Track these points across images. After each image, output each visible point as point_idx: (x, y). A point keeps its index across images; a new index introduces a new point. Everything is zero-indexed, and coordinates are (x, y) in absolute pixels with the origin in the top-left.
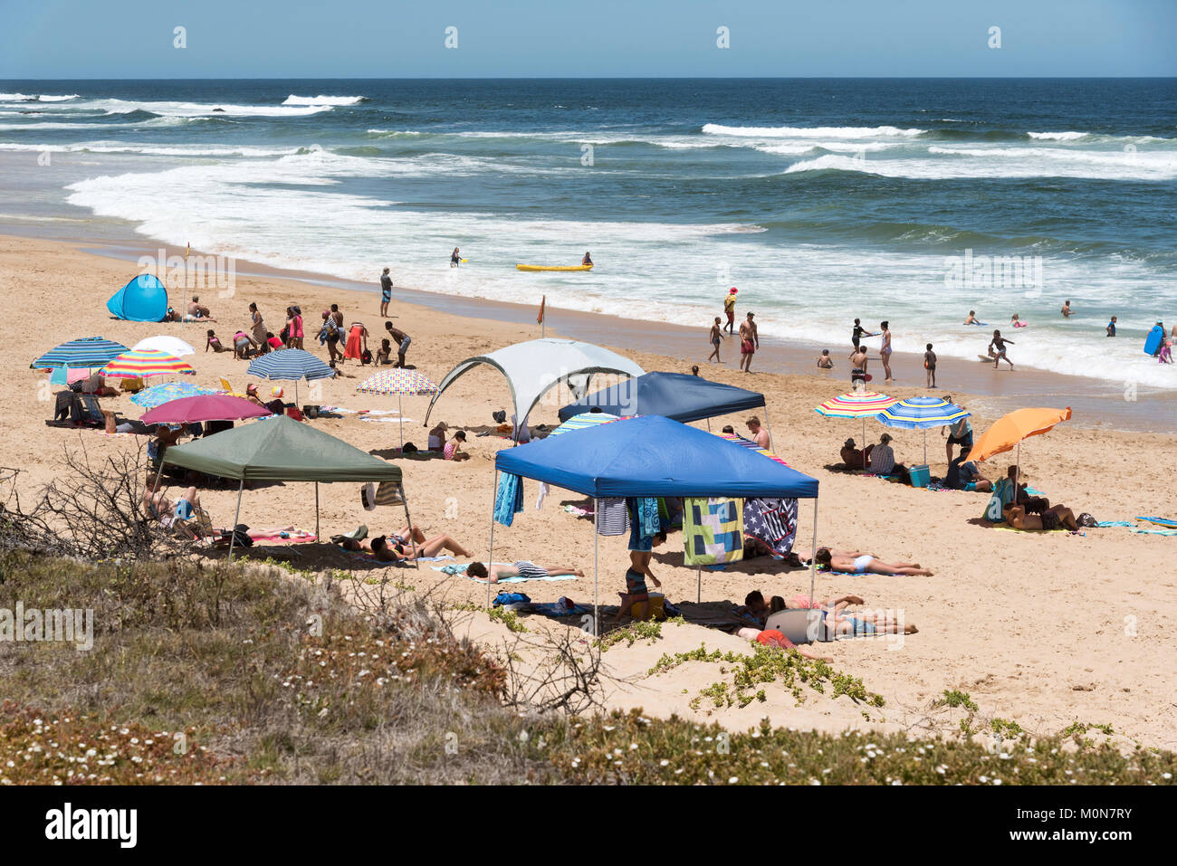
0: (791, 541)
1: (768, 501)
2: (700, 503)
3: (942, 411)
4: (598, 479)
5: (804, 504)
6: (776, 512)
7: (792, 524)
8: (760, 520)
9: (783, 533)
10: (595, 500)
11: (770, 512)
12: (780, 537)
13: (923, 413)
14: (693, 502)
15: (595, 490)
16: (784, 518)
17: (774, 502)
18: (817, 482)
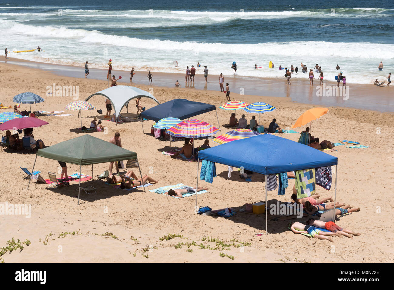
0: (330, 184)
1: (322, 168)
2: (301, 173)
3: (267, 107)
4: (267, 167)
5: (334, 168)
6: (325, 172)
7: (330, 177)
8: (320, 177)
9: (327, 181)
10: (266, 176)
11: (323, 173)
12: (326, 182)
13: (261, 108)
14: (299, 173)
15: (266, 172)
16: (328, 175)
17: (324, 169)
18: (337, 159)
